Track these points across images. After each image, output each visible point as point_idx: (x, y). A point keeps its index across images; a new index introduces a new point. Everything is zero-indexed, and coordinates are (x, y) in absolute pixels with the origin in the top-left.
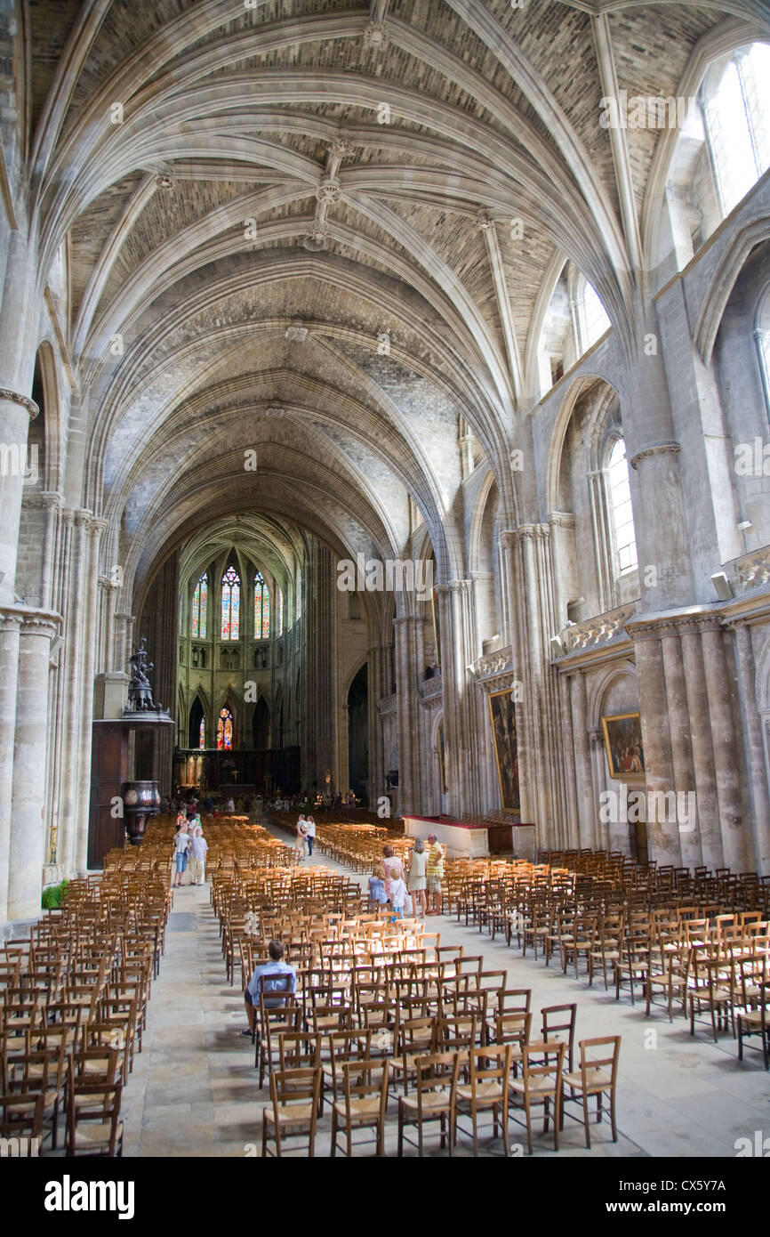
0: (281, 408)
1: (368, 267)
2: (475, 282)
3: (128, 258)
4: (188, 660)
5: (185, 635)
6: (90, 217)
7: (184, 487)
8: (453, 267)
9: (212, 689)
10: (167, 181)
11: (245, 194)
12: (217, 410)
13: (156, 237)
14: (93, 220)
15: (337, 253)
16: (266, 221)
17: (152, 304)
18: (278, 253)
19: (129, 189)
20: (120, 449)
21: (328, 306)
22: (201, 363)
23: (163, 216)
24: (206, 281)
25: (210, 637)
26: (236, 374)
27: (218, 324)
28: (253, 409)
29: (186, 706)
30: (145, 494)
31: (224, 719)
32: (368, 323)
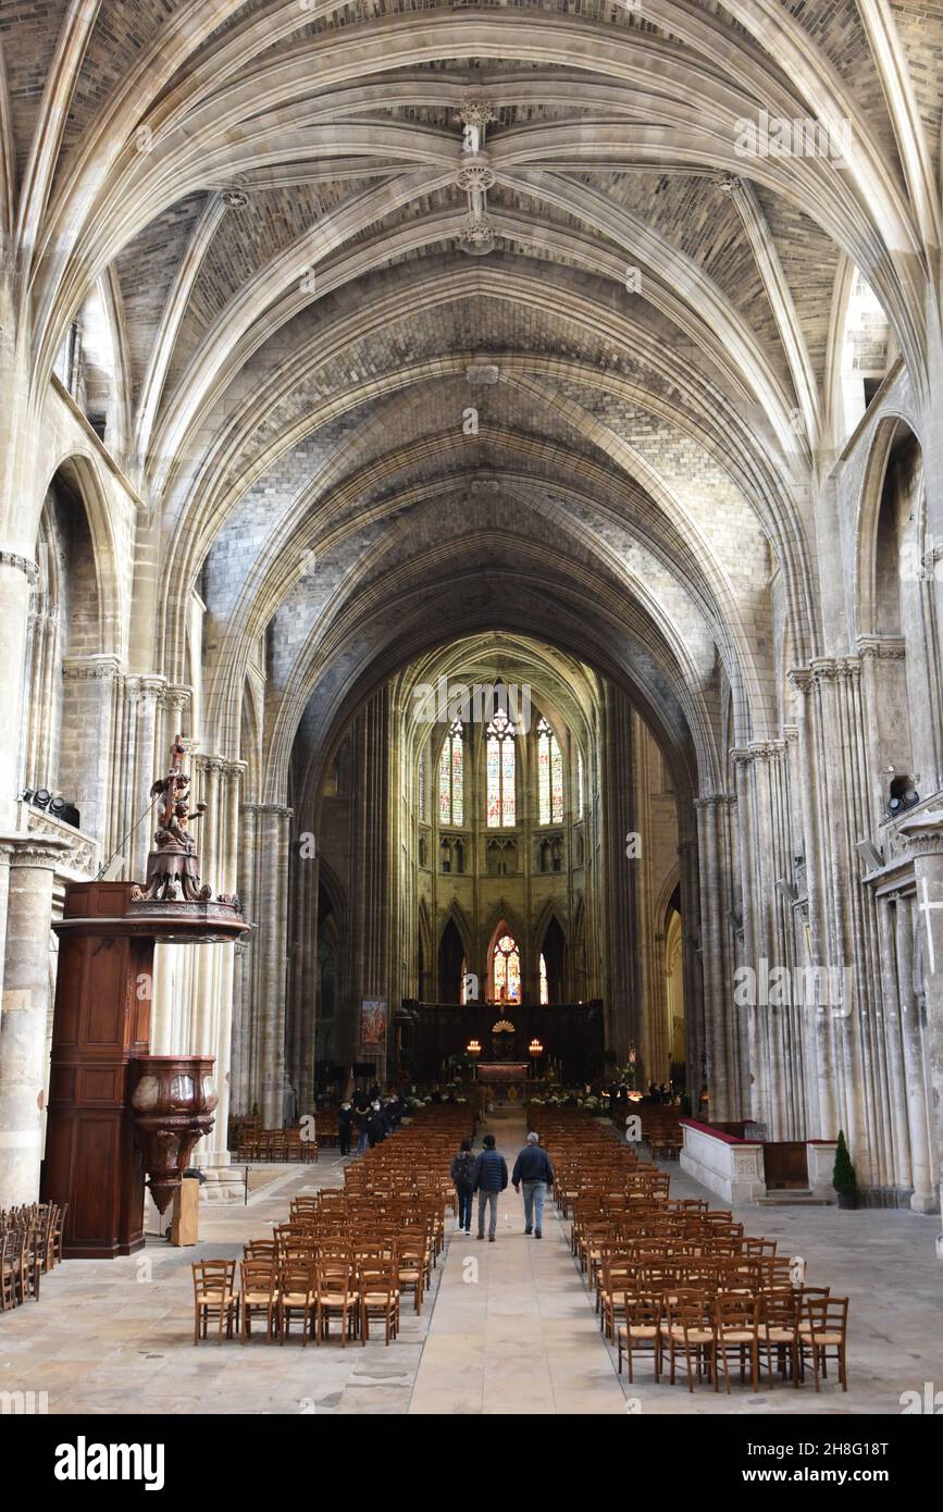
0: (493, 479)
1: (566, 267)
2: (730, 273)
3: (203, 307)
4: (434, 862)
5: (428, 822)
6: (142, 259)
7: (359, 608)
8: (692, 254)
9: (475, 907)
10: (237, 197)
11: (358, 192)
12: (392, 492)
13: (240, 272)
14: (147, 262)
15: (518, 252)
16: (399, 224)
17: (246, 367)
18: (427, 265)
19: (191, 214)
20: (238, 569)
21: (522, 330)
22: (346, 432)
23: (246, 242)
24: (322, 323)
25: (468, 822)
26: (406, 439)
27: (355, 378)
28: (448, 485)
29: (432, 934)
30: (300, 624)
31: (507, 954)
32: (584, 349)
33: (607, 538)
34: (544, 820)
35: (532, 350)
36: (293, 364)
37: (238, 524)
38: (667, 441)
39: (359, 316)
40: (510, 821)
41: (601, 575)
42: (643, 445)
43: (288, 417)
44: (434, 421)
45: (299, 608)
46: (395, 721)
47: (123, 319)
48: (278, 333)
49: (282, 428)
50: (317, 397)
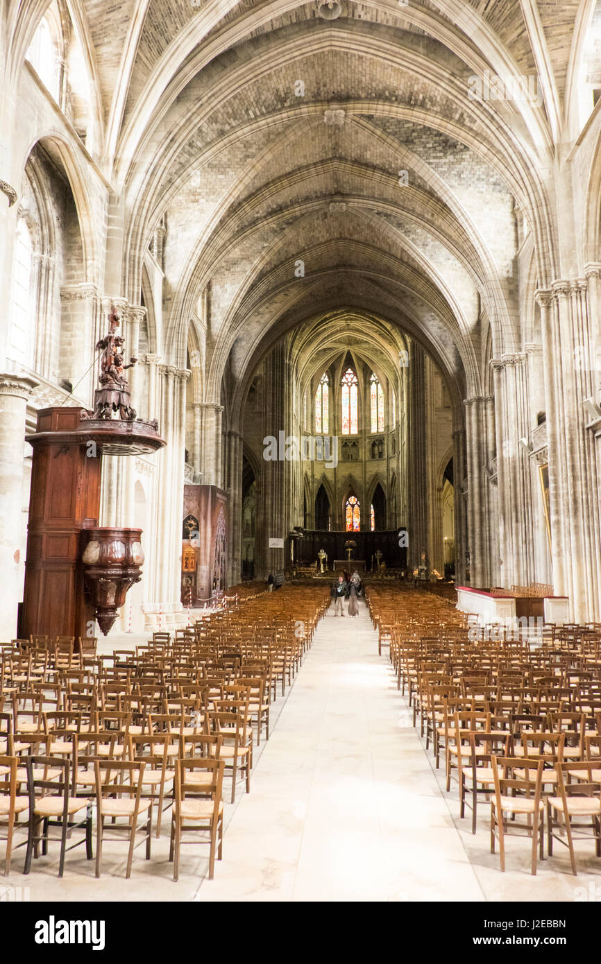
0: (343, 201)
1: (389, 27)
2: (502, 19)
5: (309, 431)
6: (105, 18)
7: (262, 287)
8: (476, 6)
9: (335, 478)
12: (280, 209)
13: (171, 29)
14: (109, 19)
17: (178, 99)
18: (296, 29)
21: (360, 82)
22: (249, 160)
24: (228, 69)
25: (332, 432)
26: (288, 169)
27: (252, 115)
28: (315, 205)
29: (311, 493)
30: (227, 296)
31: (353, 506)
32: (401, 93)
33: (413, 240)
34: (374, 430)
35: (366, 98)
36: (209, 98)
37: (183, 223)
38: (453, 163)
39: (252, 65)
40: (354, 431)
41: (409, 265)
42: (437, 166)
43: (209, 140)
44: (305, 156)
45: (226, 286)
46: (289, 370)
47: (95, 61)
48: (198, 76)
49: (204, 147)
50: (227, 127)
